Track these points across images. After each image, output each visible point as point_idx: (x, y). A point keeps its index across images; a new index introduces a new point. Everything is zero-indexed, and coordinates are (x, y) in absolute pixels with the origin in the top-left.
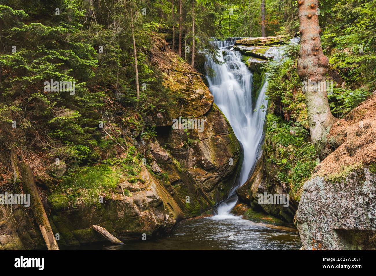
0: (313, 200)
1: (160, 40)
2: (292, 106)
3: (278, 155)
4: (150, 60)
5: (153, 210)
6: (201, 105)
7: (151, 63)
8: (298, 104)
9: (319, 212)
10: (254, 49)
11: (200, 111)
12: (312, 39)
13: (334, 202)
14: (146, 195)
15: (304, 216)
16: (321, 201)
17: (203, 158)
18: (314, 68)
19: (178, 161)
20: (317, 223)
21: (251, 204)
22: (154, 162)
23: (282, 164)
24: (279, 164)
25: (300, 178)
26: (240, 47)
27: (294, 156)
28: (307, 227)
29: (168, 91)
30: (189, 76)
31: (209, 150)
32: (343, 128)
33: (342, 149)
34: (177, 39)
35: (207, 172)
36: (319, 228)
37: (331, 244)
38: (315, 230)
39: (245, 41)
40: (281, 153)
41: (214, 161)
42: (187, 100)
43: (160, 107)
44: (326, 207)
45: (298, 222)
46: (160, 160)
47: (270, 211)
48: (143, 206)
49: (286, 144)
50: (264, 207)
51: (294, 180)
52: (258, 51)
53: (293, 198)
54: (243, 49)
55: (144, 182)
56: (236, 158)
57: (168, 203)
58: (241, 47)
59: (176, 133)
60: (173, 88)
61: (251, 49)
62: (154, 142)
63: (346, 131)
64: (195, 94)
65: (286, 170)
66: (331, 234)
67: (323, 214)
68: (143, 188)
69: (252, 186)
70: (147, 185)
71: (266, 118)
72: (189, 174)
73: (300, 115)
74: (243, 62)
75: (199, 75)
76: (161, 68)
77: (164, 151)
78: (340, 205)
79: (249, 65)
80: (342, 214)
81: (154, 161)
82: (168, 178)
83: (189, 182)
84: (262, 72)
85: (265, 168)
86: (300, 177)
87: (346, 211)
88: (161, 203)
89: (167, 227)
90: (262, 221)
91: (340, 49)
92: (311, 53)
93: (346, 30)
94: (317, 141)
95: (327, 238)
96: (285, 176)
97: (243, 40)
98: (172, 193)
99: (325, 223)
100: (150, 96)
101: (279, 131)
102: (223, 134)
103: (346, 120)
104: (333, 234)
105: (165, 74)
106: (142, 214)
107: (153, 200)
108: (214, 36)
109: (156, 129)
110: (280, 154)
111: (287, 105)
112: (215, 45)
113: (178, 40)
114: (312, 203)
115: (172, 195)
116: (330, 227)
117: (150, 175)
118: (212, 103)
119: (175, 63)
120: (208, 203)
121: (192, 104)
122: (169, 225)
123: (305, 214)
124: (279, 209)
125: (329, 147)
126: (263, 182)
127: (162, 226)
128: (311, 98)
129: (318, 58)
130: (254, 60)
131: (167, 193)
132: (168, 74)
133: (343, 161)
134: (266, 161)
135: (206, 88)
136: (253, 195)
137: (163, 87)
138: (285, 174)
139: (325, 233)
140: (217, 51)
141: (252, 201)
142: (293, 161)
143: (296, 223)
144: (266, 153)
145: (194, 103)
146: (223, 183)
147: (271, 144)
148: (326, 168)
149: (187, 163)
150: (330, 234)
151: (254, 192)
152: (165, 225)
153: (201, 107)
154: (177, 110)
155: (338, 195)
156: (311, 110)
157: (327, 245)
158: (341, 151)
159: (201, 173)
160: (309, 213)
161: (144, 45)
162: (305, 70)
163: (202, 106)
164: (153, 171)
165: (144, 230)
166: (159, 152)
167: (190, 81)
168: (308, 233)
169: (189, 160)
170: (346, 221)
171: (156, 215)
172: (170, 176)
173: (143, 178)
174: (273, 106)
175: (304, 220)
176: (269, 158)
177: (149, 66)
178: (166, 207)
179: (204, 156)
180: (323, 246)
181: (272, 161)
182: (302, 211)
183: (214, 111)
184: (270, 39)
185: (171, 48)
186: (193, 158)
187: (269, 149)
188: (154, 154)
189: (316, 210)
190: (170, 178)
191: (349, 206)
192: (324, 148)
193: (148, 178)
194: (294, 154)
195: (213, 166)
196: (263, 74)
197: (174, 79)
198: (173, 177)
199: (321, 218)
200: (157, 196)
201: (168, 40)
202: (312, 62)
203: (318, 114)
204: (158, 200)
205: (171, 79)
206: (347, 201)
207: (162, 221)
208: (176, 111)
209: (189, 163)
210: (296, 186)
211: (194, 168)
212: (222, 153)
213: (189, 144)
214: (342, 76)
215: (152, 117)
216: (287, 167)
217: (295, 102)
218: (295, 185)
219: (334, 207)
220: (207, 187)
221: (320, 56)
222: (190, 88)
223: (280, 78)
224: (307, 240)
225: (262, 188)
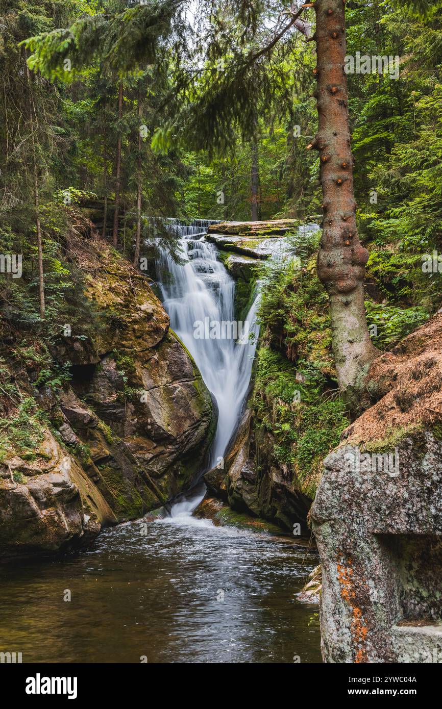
0: (341, 484)
1: (82, 219)
2: (300, 336)
3: (275, 417)
4: (64, 253)
5: (63, 507)
6: (148, 331)
7: (65, 258)
8: (310, 333)
9: (350, 505)
10: (239, 240)
11: (146, 341)
12: (342, 219)
13: (375, 488)
14: (52, 482)
15: (324, 512)
16: (354, 487)
17: (149, 421)
18: (345, 267)
19: (107, 424)
20: (345, 523)
21: (229, 498)
22: (65, 426)
23: (283, 433)
24: (277, 432)
25: (311, 456)
26: (215, 236)
27: (301, 419)
28: (329, 530)
29: (94, 305)
30: (130, 281)
31: (159, 406)
32: (391, 366)
33: (388, 399)
34: (110, 220)
35: (155, 445)
36: (348, 532)
37: (369, 558)
38: (343, 534)
39: (225, 227)
40: (281, 414)
41: (169, 425)
42: (125, 321)
43: (79, 332)
44: (362, 496)
45: (315, 521)
46: (75, 421)
47: (261, 511)
48: (45, 499)
49: (289, 399)
50: (251, 505)
51: (302, 459)
52: (246, 245)
53: (298, 488)
54: (220, 239)
55: (48, 459)
56: (205, 421)
57: (89, 496)
58: (218, 237)
59: (105, 377)
60: (102, 300)
61: (234, 241)
62: (66, 392)
63: (396, 371)
64: (139, 312)
65: (288, 442)
66: (369, 541)
67: (355, 508)
68: (47, 468)
69: (231, 468)
70: (53, 464)
71: (256, 355)
72: (126, 447)
73: (313, 351)
74: (220, 261)
75: (147, 280)
76: (82, 267)
77: (84, 407)
78: (385, 493)
79: (230, 266)
80: (388, 508)
81: (66, 423)
82: (88, 452)
83: (125, 460)
84: (252, 280)
85: (253, 439)
86: (312, 454)
87: (394, 502)
88: (77, 495)
89: (86, 536)
90: (247, 527)
91: (380, 245)
92: (341, 242)
93: (392, 212)
94: (347, 388)
95: (362, 548)
96: (287, 453)
97: (220, 225)
98: (95, 478)
99: (360, 524)
100: (63, 313)
101: (278, 376)
102: (184, 380)
103: (395, 353)
104: (371, 542)
105: (89, 277)
106: (44, 513)
107: (63, 490)
108: (174, 216)
109: (71, 369)
110: (279, 415)
111: (293, 334)
112: (174, 231)
113: (112, 221)
114: (339, 489)
115: (96, 483)
116: (368, 529)
117: (59, 448)
118: (168, 327)
119: (106, 259)
120: (155, 497)
121: (134, 329)
122: (88, 533)
123: (326, 508)
124: (274, 507)
125: (368, 398)
126: (250, 463)
127: (77, 535)
128: (340, 316)
129: (352, 251)
130: (238, 258)
131: (87, 478)
132: (95, 276)
133: (390, 419)
134: (255, 427)
135: (157, 303)
136: (232, 484)
137: (86, 299)
138: (286, 448)
139: (359, 541)
140: (178, 242)
141: (231, 494)
142: (300, 427)
143: (311, 523)
144: (256, 414)
145: (136, 327)
146: (182, 463)
147: (265, 398)
148: (361, 431)
149: (123, 429)
150: (367, 542)
151: (234, 479)
152: (82, 533)
153: (149, 335)
154: (108, 338)
155: (382, 476)
156: (339, 336)
157: (362, 559)
158: (387, 403)
159: (145, 445)
160: (333, 507)
161: (54, 226)
162: (331, 270)
163: (149, 333)
164: (63, 441)
165: (46, 542)
166: (74, 408)
167: (132, 290)
168: (330, 541)
169: (126, 423)
170: (394, 519)
171: (67, 515)
172: (94, 451)
173: (47, 452)
174: (269, 336)
175: (324, 518)
176: (260, 421)
177: (62, 263)
178: (85, 503)
179: (152, 417)
180: (355, 561)
181: (265, 427)
182: (321, 502)
183: (170, 341)
184: (265, 224)
185: (100, 234)
186: (133, 420)
187: (261, 407)
188: (66, 411)
189: (345, 501)
190: (92, 453)
191: (399, 495)
192: (359, 399)
193: (55, 453)
194: (302, 416)
195: (165, 433)
196: (253, 282)
197: (104, 286)
198: (99, 451)
199: (352, 514)
200: (69, 484)
201: (95, 219)
202: (342, 256)
203: (351, 342)
204: (72, 490)
205: (99, 285)
206: (396, 487)
207: (77, 527)
208: (106, 340)
209: (126, 429)
210: (304, 469)
211: (135, 437)
212: (181, 413)
213: (127, 396)
214: (382, 289)
215: (64, 348)
216: (290, 437)
217: (305, 330)
218: (303, 467)
219: (375, 497)
220: (155, 470)
221: (355, 247)
222: (130, 302)
223: (281, 289)
224: (329, 551)
225: (248, 472)
